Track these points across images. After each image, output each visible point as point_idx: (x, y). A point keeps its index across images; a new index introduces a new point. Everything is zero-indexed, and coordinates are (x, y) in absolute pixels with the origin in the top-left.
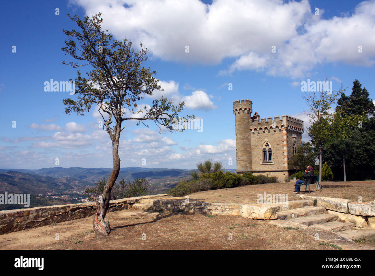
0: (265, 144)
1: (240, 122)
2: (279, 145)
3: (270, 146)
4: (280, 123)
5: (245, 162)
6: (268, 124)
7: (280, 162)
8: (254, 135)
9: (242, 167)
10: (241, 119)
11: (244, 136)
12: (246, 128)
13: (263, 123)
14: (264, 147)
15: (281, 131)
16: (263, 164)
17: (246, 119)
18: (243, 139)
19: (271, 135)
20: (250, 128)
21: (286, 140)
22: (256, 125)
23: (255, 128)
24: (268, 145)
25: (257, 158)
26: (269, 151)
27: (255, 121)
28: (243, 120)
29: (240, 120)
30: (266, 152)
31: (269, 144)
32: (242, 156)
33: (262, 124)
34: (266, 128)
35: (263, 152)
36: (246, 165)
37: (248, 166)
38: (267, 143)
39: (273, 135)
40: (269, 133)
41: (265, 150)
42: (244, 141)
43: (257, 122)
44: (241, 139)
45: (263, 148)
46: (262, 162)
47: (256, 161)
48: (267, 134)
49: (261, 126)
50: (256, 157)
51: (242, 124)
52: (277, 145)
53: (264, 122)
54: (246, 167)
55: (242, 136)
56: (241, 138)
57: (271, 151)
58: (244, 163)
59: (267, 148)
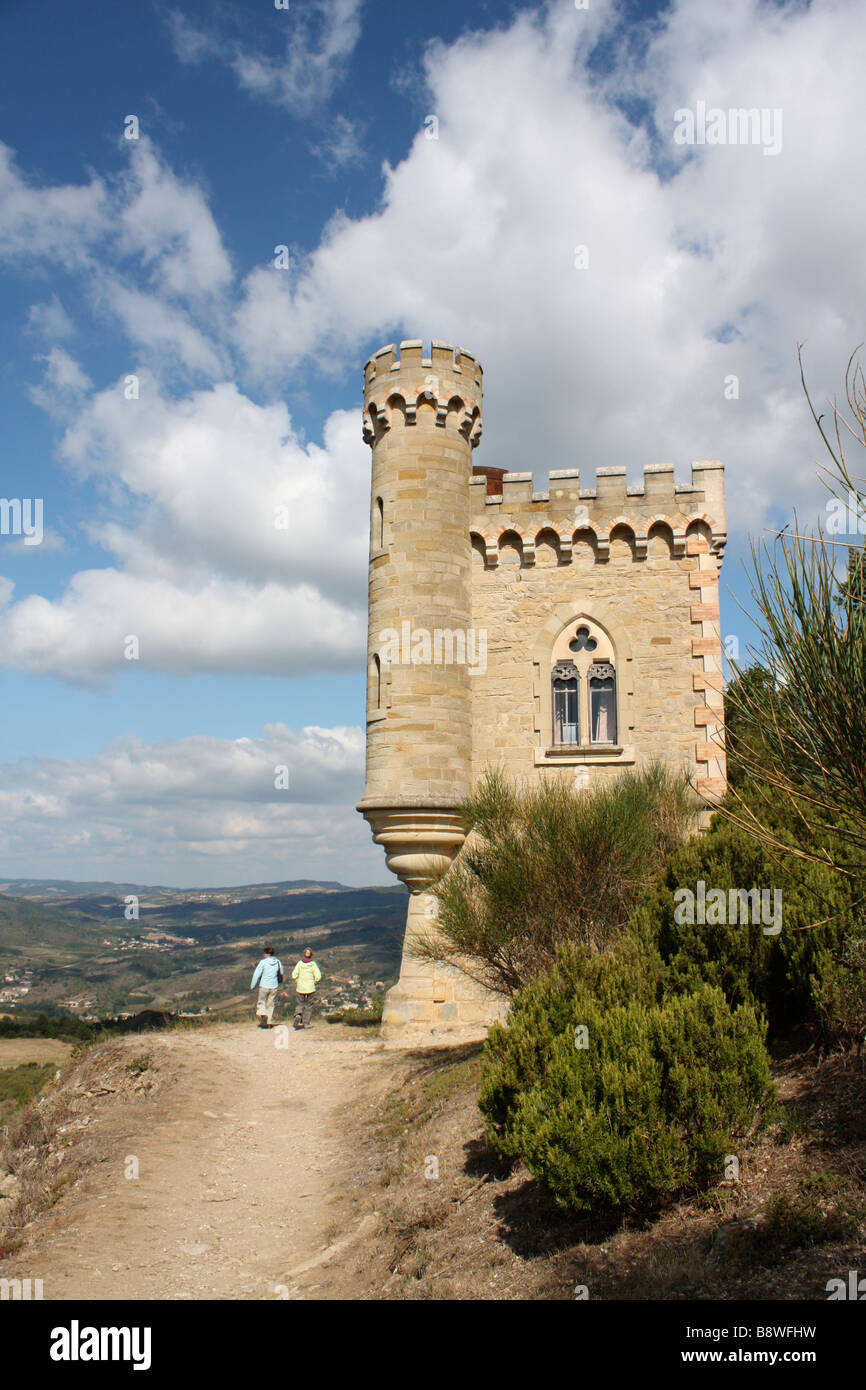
0: (571, 632)
1: (416, 477)
2: (667, 641)
3: (604, 650)
4: (682, 507)
5: (442, 739)
6: (597, 508)
7: (675, 749)
8: (491, 574)
9: (420, 774)
10: (422, 459)
11: (439, 567)
12: (453, 521)
13: (566, 499)
14: (562, 651)
15: (680, 557)
16: (551, 761)
17: (453, 462)
18: (430, 589)
19: (612, 580)
20: (474, 528)
21: (717, 610)
22: (517, 509)
23: (510, 527)
24: (592, 644)
25: (512, 720)
26: (594, 682)
27: (506, 487)
28: (436, 465)
29: (417, 464)
30: (573, 683)
31: (595, 632)
32: (420, 699)
33: (557, 508)
34: (585, 535)
35: (557, 683)
36: (445, 760)
37: (454, 771)
38: (583, 630)
39: (628, 582)
40: (602, 568)
41: (566, 675)
42: (439, 599)
43: (524, 495)
44: (416, 588)
45: (554, 662)
46: (548, 748)
47: (501, 743)
48: (586, 575)
49: (552, 515)
50: (505, 716)
51: (431, 491)
52: (656, 641)
53: (573, 496)
54: (446, 778)
55: (424, 569)
56: (421, 578)
57: (610, 681)
58: (436, 748)
59: (583, 660)
